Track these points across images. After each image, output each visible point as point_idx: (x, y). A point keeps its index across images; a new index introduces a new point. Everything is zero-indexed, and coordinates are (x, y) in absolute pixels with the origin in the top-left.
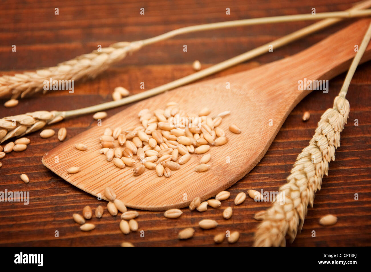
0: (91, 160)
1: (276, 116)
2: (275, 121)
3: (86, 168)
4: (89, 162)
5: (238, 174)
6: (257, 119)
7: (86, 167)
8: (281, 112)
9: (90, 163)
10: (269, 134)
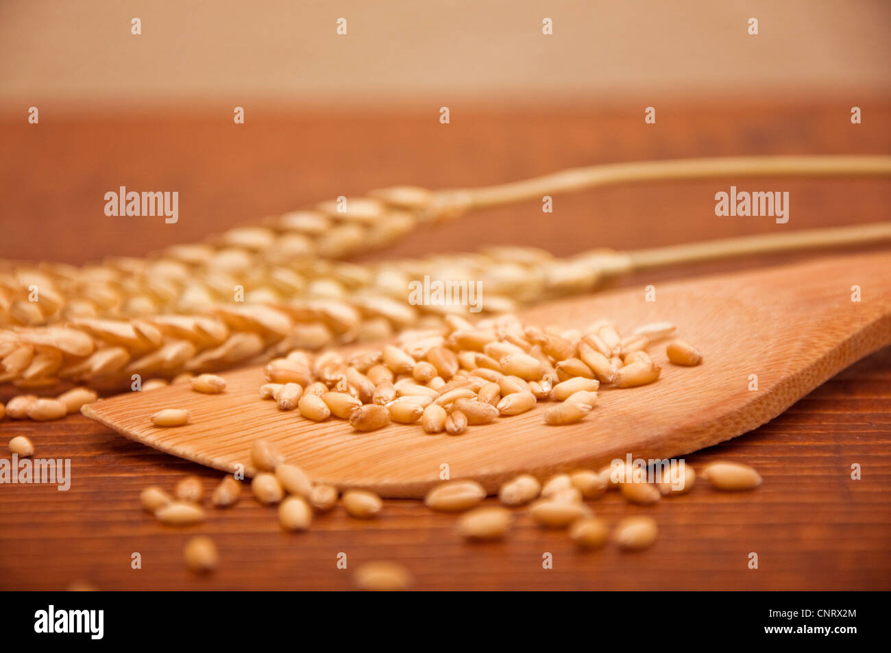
0: (231, 407)
1: (819, 334)
2: (814, 343)
3: (209, 420)
4: (224, 411)
5: (677, 427)
6: (756, 335)
7: (209, 418)
8: (834, 329)
9: (224, 413)
10: (789, 363)
